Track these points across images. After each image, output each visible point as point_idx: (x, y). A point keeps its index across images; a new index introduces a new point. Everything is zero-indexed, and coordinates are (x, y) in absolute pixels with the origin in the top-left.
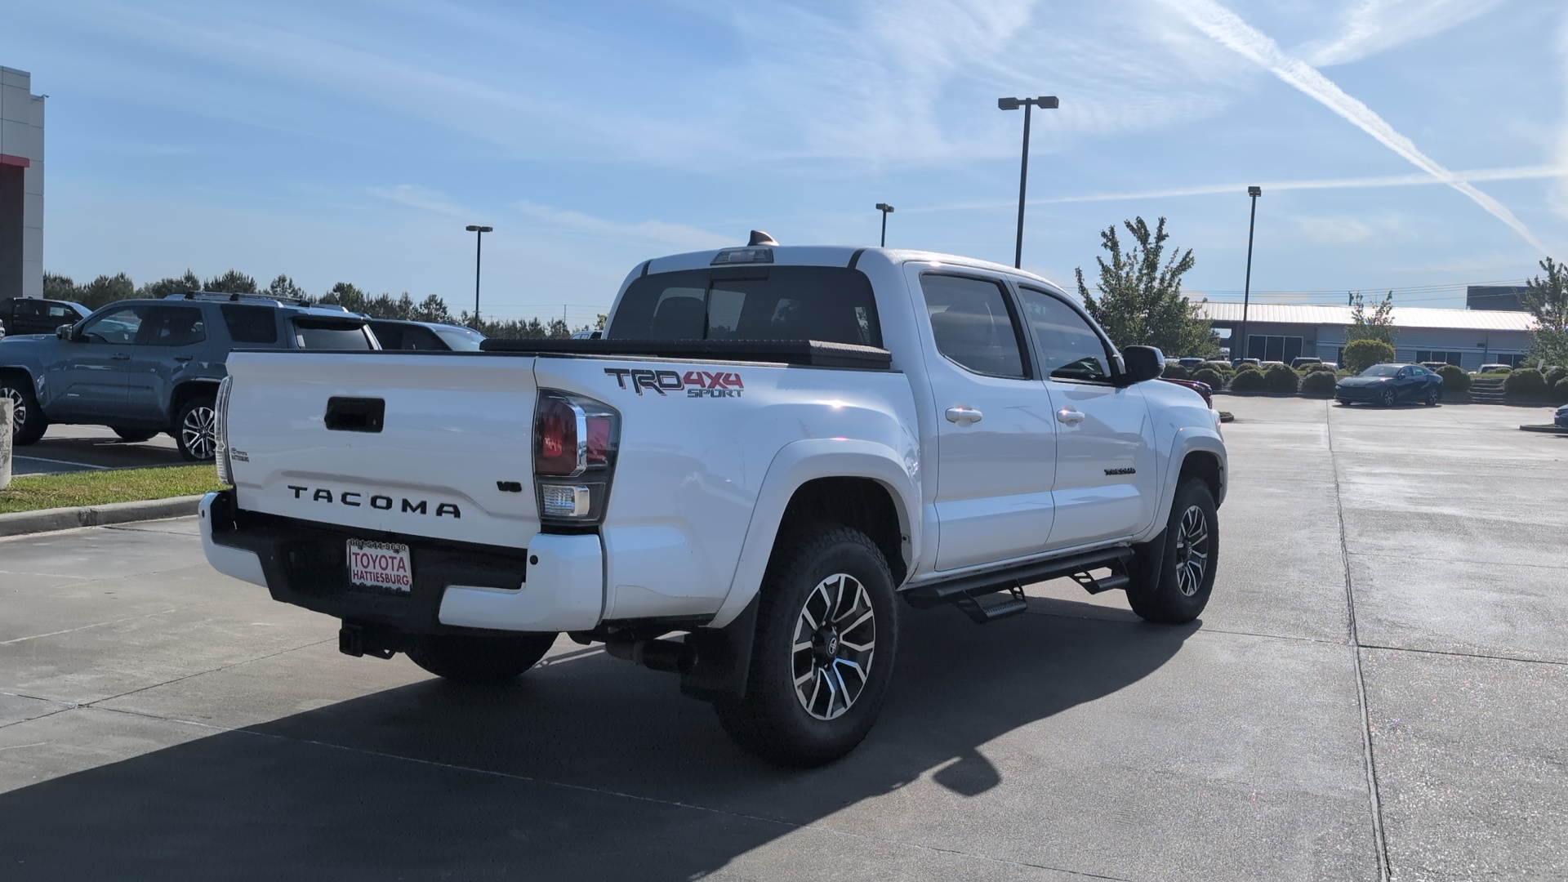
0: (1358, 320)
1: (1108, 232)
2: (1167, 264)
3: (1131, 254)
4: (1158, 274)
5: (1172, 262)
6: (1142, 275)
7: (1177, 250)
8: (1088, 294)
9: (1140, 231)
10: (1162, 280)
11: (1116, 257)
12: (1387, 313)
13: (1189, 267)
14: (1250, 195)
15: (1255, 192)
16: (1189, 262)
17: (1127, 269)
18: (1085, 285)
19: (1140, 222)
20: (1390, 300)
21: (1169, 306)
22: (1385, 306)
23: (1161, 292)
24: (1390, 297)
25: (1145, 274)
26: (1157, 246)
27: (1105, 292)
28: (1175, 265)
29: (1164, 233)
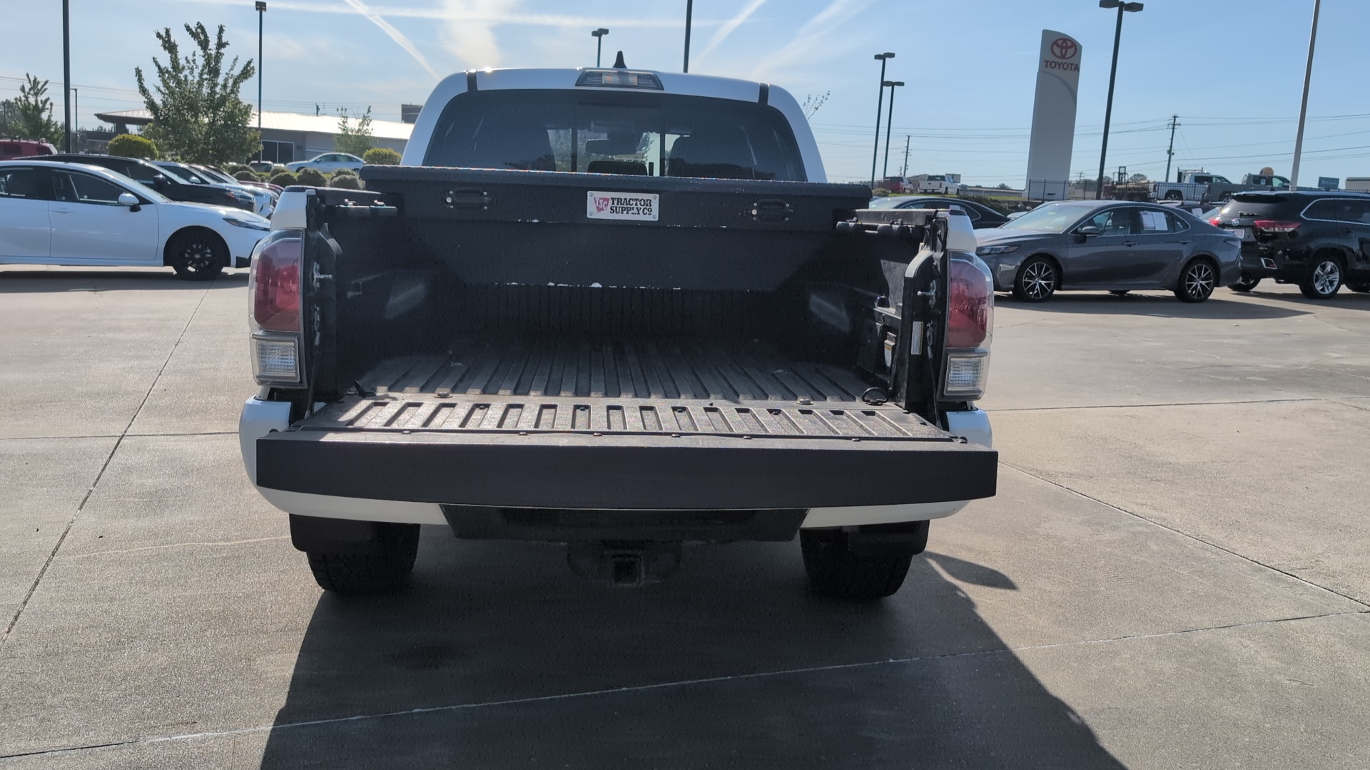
0: (344, 130)
1: (163, 33)
2: (228, 71)
3: (190, 58)
4: (220, 80)
5: (232, 69)
6: (202, 80)
7: (237, 59)
8: (149, 95)
9: (199, 34)
10: (225, 86)
11: (175, 61)
12: (368, 125)
13: (250, 76)
14: (257, 9)
15: (261, 7)
16: (250, 71)
17: (186, 72)
18: (146, 85)
19: (200, 26)
20: (369, 114)
21: (232, 112)
22: (366, 120)
23: (223, 100)
24: (369, 111)
25: (206, 79)
26: (218, 53)
27: (164, 94)
28: (237, 71)
29: (224, 40)
